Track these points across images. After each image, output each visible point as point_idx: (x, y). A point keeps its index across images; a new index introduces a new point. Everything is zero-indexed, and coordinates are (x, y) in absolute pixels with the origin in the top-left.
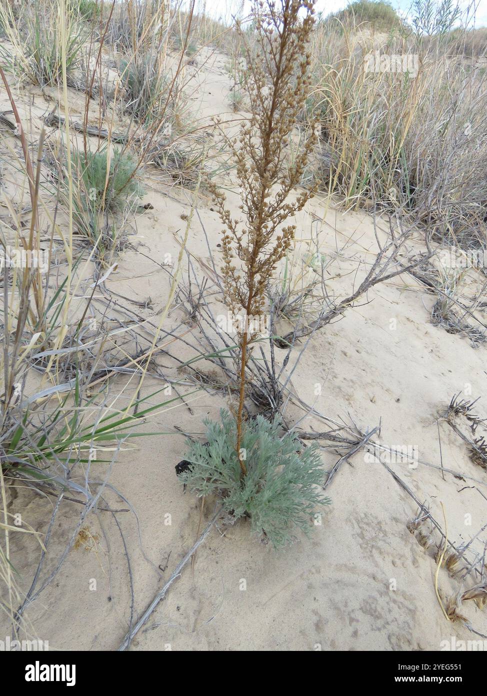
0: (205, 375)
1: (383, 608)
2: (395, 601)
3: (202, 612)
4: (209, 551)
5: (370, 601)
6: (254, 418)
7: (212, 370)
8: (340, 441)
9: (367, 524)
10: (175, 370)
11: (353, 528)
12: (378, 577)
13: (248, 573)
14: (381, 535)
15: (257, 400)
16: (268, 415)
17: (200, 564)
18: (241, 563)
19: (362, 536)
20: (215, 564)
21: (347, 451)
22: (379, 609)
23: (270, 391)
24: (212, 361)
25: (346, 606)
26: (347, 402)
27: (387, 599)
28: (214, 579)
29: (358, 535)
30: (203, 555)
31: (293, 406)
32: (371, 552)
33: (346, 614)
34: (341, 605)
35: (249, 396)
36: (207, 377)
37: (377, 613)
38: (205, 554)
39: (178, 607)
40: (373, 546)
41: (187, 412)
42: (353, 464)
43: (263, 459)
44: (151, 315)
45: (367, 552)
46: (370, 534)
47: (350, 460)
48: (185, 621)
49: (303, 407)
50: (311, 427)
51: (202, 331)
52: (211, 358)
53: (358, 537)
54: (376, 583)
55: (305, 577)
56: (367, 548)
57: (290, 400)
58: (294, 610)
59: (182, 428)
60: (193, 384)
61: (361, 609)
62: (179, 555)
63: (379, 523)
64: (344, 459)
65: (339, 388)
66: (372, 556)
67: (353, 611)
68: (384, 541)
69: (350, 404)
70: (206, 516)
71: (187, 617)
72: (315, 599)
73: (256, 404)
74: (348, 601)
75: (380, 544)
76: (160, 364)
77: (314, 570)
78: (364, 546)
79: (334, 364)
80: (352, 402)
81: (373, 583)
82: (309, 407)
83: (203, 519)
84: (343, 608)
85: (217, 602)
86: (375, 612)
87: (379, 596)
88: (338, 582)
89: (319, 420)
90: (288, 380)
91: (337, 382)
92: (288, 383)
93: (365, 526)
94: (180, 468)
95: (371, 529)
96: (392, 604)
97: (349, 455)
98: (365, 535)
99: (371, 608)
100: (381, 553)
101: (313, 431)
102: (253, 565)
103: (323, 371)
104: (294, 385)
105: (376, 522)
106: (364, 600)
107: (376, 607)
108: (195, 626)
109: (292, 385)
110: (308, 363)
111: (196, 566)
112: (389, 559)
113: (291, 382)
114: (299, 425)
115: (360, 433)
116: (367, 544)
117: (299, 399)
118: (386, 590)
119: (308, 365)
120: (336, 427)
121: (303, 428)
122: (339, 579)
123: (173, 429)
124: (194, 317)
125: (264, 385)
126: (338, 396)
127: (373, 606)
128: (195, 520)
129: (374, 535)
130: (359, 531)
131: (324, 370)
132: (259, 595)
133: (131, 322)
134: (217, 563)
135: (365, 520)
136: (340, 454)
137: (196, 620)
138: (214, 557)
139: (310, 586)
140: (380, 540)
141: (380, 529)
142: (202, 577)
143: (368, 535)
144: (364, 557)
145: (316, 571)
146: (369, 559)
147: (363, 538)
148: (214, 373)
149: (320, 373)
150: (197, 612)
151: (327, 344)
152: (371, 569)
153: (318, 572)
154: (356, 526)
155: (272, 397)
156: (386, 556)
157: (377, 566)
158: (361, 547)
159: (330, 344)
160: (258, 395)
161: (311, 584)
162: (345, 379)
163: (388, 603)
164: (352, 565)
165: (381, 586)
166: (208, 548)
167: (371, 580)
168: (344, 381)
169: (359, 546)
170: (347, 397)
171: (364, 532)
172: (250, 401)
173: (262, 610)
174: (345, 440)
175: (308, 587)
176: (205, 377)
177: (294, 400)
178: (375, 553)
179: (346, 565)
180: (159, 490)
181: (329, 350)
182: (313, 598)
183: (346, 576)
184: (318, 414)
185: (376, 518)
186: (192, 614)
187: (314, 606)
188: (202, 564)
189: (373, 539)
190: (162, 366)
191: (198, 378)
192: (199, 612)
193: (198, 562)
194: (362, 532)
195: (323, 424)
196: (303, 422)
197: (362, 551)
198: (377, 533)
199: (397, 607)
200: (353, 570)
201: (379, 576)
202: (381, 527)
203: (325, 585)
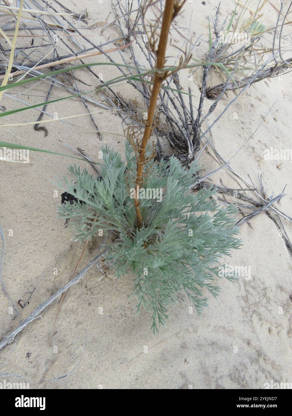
0: (125, 103)
1: (250, 377)
2: (263, 371)
3: (56, 363)
4: (84, 290)
5: (240, 368)
6: (167, 159)
7: (133, 99)
8: (245, 200)
9: (254, 288)
10: (93, 88)
11: (240, 290)
12: (252, 343)
13: (121, 321)
14: (265, 301)
15: (173, 140)
16: (182, 159)
17: (69, 304)
18: (116, 308)
19: (246, 299)
20: (87, 306)
21: (250, 211)
22: (247, 378)
23: (191, 134)
24: (134, 86)
25: (215, 371)
26: (257, 164)
27: (257, 367)
28: (81, 323)
29: (243, 297)
30: (75, 294)
31: (207, 155)
32: (251, 317)
33: (214, 380)
34: (211, 371)
35: (166, 135)
36: (127, 105)
37: (244, 382)
38: (79, 293)
39: (28, 354)
40: (254, 311)
41: (95, 136)
42: (252, 225)
43: (166, 210)
44: (83, 28)
45: (247, 317)
46: (254, 298)
47: (250, 221)
48: (33, 371)
49: (216, 159)
50: (221, 181)
51: (133, 57)
52: (133, 81)
53: (242, 300)
54: (249, 348)
55: (180, 335)
56: (248, 312)
57: (206, 149)
58: (160, 370)
59: (86, 152)
60: (109, 108)
61: (230, 375)
62: (48, 290)
63: (265, 289)
64: (245, 219)
65: (253, 148)
66: (251, 321)
67: (221, 377)
68: (266, 307)
69: (259, 165)
70: (91, 249)
71: (37, 366)
72: (186, 361)
73: (171, 145)
74: (219, 366)
75: (262, 310)
76: (79, 78)
77: (191, 329)
78: (246, 310)
79: (252, 125)
80: (261, 164)
81: (247, 348)
82: (222, 160)
83: (86, 252)
84: (211, 374)
85: (77, 352)
86: (243, 381)
87: (249, 363)
88: (213, 343)
89: (230, 175)
90: (209, 129)
91: (252, 142)
92: (208, 133)
93: (251, 290)
94: (66, 198)
95: (256, 293)
96: (260, 373)
97: (251, 216)
98: (249, 298)
99: (240, 376)
100: (260, 319)
101: (222, 185)
102: (128, 313)
103: (241, 129)
104: (213, 135)
105: (262, 286)
106: (234, 367)
107: (244, 376)
108: (44, 377)
109: (211, 135)
110: (230, 119)
111: (64, 306)
112: (266, 326)
113: (210, 132)
114: (210, 176)
115: (264, 196)
116: (249, 308)
117: (215, 150)
118: (256, 357)
119: (229, 120)
120: (244, 187)
121: (213, 179)
122: (215, 341)
123: (76, 150)
124: (128, 40)
125: (185, 126)
126: (250, 155)
127: (242, 374)
128: (77, 253)
129: (258, 300)
130: (244, 294)
131: (243, 129)
132: (127, 351)
133: (58, 27)
134: (89, 304)
135: (253, 284)
136: (242, 214)
137: (47, 370)
138: (88, 297)
139: (183, 346)
140: (262, 306)
141: (265, 295)
142: (68, 320)
143: (252, 300)
144: (244, 321)
145: (194, 330)
146: (248, 323)
147: (246, 301)
148: (135, 103)
149: (238, 130)
150: (50, 363)
151: (249, 106)
152: (248, 334)
153: (195, 331)
154: (242, 288)
155: (191, 141)
156: (265, 322)
157: (254, 332)
158: (243, 310)
159: (252, 106)
160: (176, 136)
161: (184, 343)
162: (259, 141)
163: (256, 372)
164: (230, 328)
165: (253, 352)
166: (83, 286)
167: (245, 345)
168: (259, 143)
169: (241, 309)
170: (258, 159)
171: (249, 296)
172: (166, 140)
173: (126, 367)
174: (250, 200)
175: (182, 347)
176: (124, 104)
177: (210, 150)
178: (255, 318)
179: (224, 328)
180: (42, 214)
181: (250, 111)
182: (183, 360)
183: (221, 337)
184: (230, 169)
185: (263, 283)
186: (43, 362)
187: (184, 368)
188: (72, 304)
189: (256, 304)
190: (80, 81)
191: (116, 102)
192: (53, 362)
193: (68, 300)
194: (247, 295)
195: (233, 181)
196: (215, 174)
197: (243, 315)
198: (261, 298)
199: (264, 376)
200: (230, 333)
201: (254, 343)
202: (266, 293)
203: (200, 346)
